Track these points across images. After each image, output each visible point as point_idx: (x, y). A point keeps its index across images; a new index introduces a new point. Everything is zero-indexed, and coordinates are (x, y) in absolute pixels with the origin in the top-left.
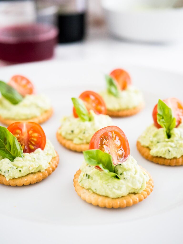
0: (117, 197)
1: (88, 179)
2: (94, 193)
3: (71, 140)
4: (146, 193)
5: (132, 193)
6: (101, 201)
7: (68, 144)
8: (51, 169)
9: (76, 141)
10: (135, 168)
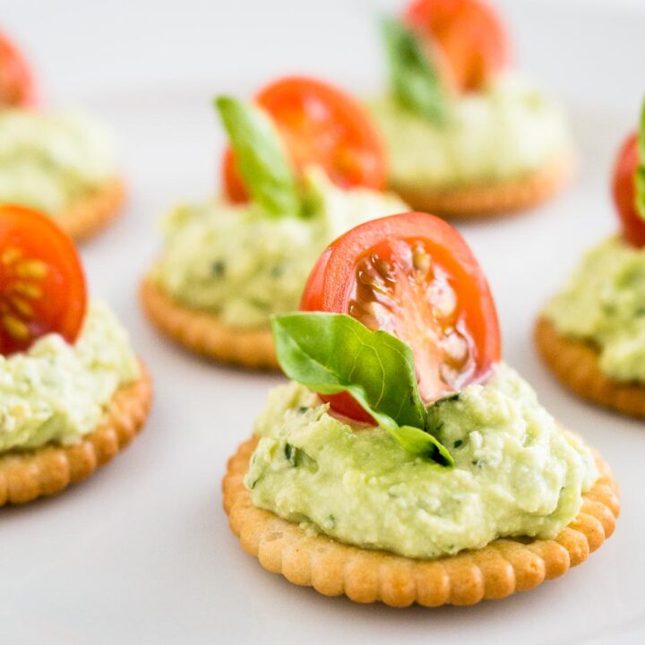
0: (438, 553)
1: (294, 471)
2: (322, 535)
3: (214, 311)
4: (580, 536)
5: (514, 535)
6: (357, 573)
7: (198, 328)
8: (111, 435)
9: (237, 313)
10: (525, 417)
